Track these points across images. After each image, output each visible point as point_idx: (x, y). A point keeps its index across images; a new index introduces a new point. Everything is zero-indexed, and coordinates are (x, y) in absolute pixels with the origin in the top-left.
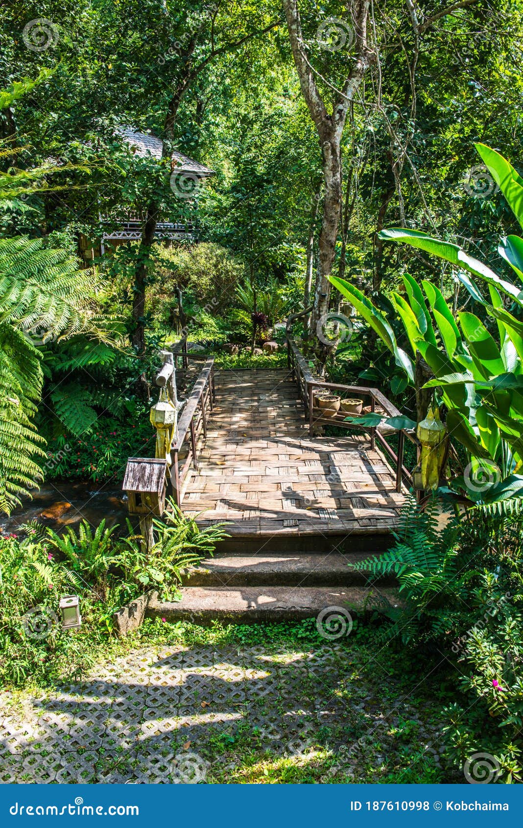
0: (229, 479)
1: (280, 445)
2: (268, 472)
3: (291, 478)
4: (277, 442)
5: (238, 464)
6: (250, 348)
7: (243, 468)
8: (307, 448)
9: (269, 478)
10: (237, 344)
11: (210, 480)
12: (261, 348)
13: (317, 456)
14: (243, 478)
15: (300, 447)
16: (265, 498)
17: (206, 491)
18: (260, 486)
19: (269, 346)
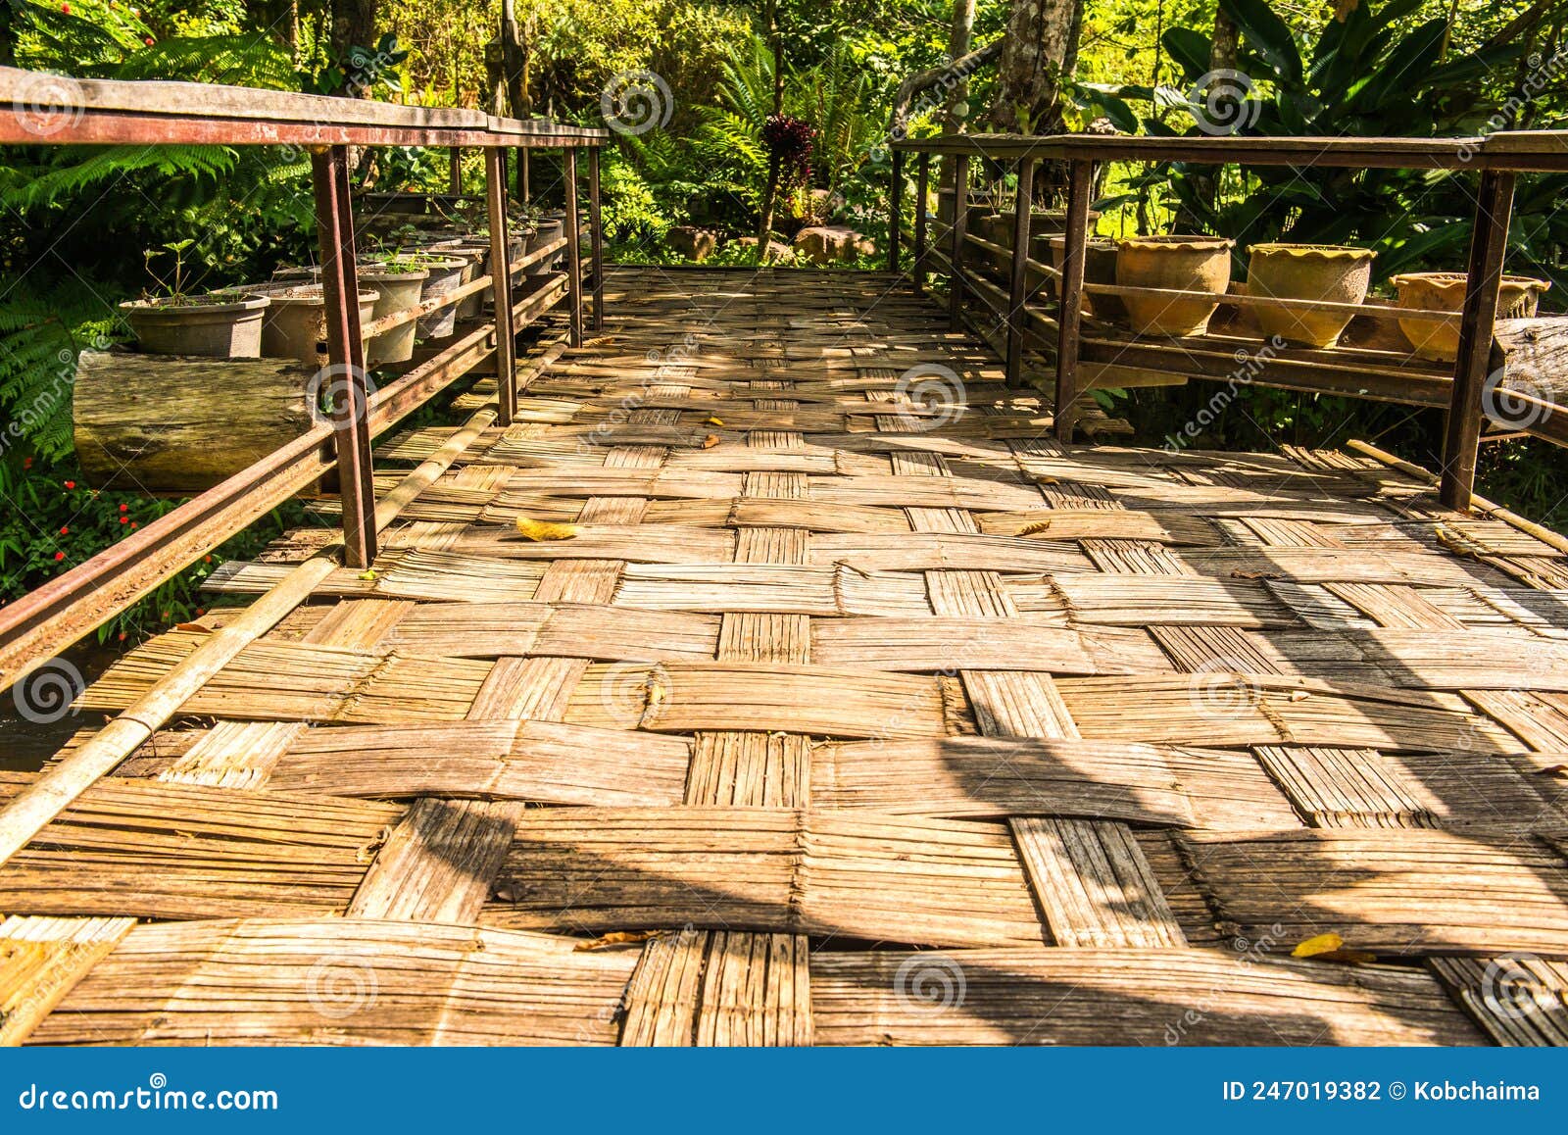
0: (578, 630)
1: (906, 466)
2: (855, 596)
3: (1030, 639)
4: (887, 454)
5: (657, 542)
6: (755, 241)
7: (689, 564)
8: (1065, 485)
9: (864, 632)
10: (711, 228)
11: (434, 629)
12: (790, 241)
13: (1147, 526)
14: (680, 623)
15: (1023, 479)
16: (848, 797)
17: (360, 708)
18: (802, 689)
19: (818, 239)
